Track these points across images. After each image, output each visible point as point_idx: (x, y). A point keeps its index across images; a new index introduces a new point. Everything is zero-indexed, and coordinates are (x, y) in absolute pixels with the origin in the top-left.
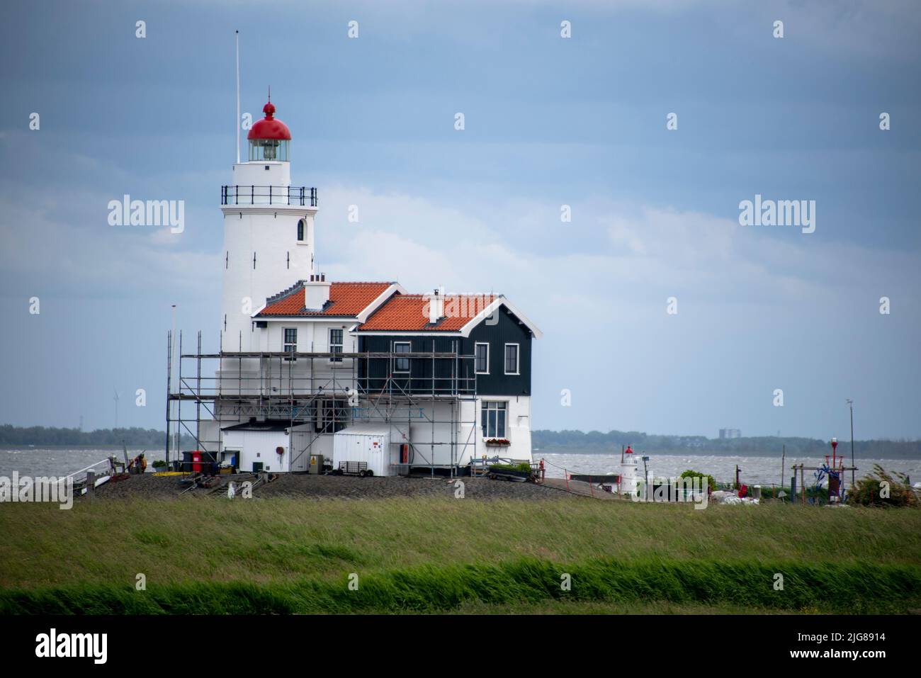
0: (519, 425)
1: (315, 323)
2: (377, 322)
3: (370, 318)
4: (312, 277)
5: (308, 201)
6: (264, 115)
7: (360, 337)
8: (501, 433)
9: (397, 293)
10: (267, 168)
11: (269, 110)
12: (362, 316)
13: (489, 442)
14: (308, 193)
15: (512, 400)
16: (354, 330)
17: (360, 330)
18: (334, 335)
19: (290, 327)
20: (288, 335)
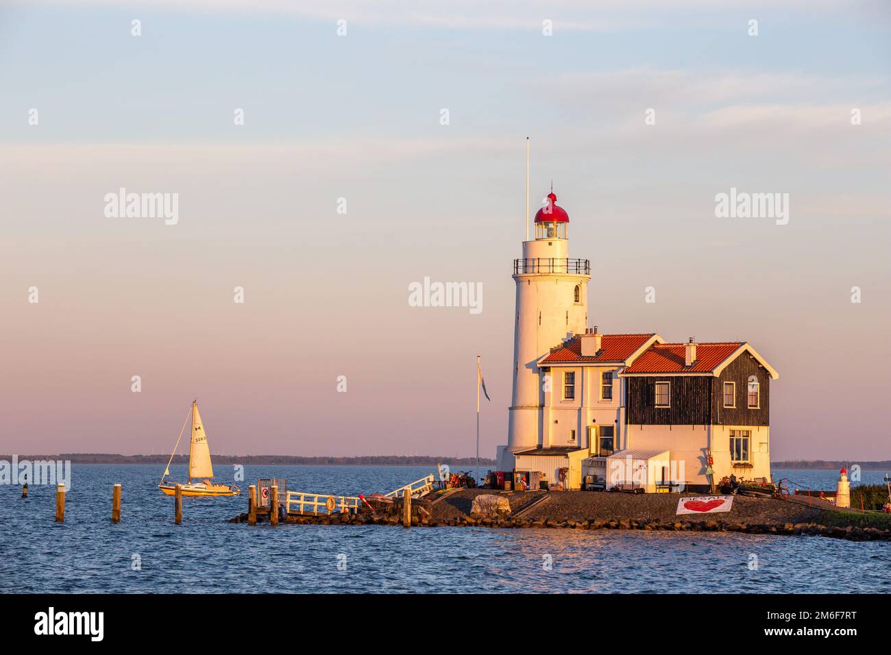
0: (760, 450)
2: (641, 366)
3: (635, 363)
4: (587, 330)
5: (583, 271)
6: (549, 201)
7: (626, 378)
8: (745, 457)
9: (656, 341)
10: (550, 244)
11: (552, 197)
12: (629, 362)
13: (736, 464)
14: (583, 265)
15: (754, 429)
16: (623, 373)
17: (627, 373)
18: (608, 377)
19: (570, 370)
20: (570, 377)
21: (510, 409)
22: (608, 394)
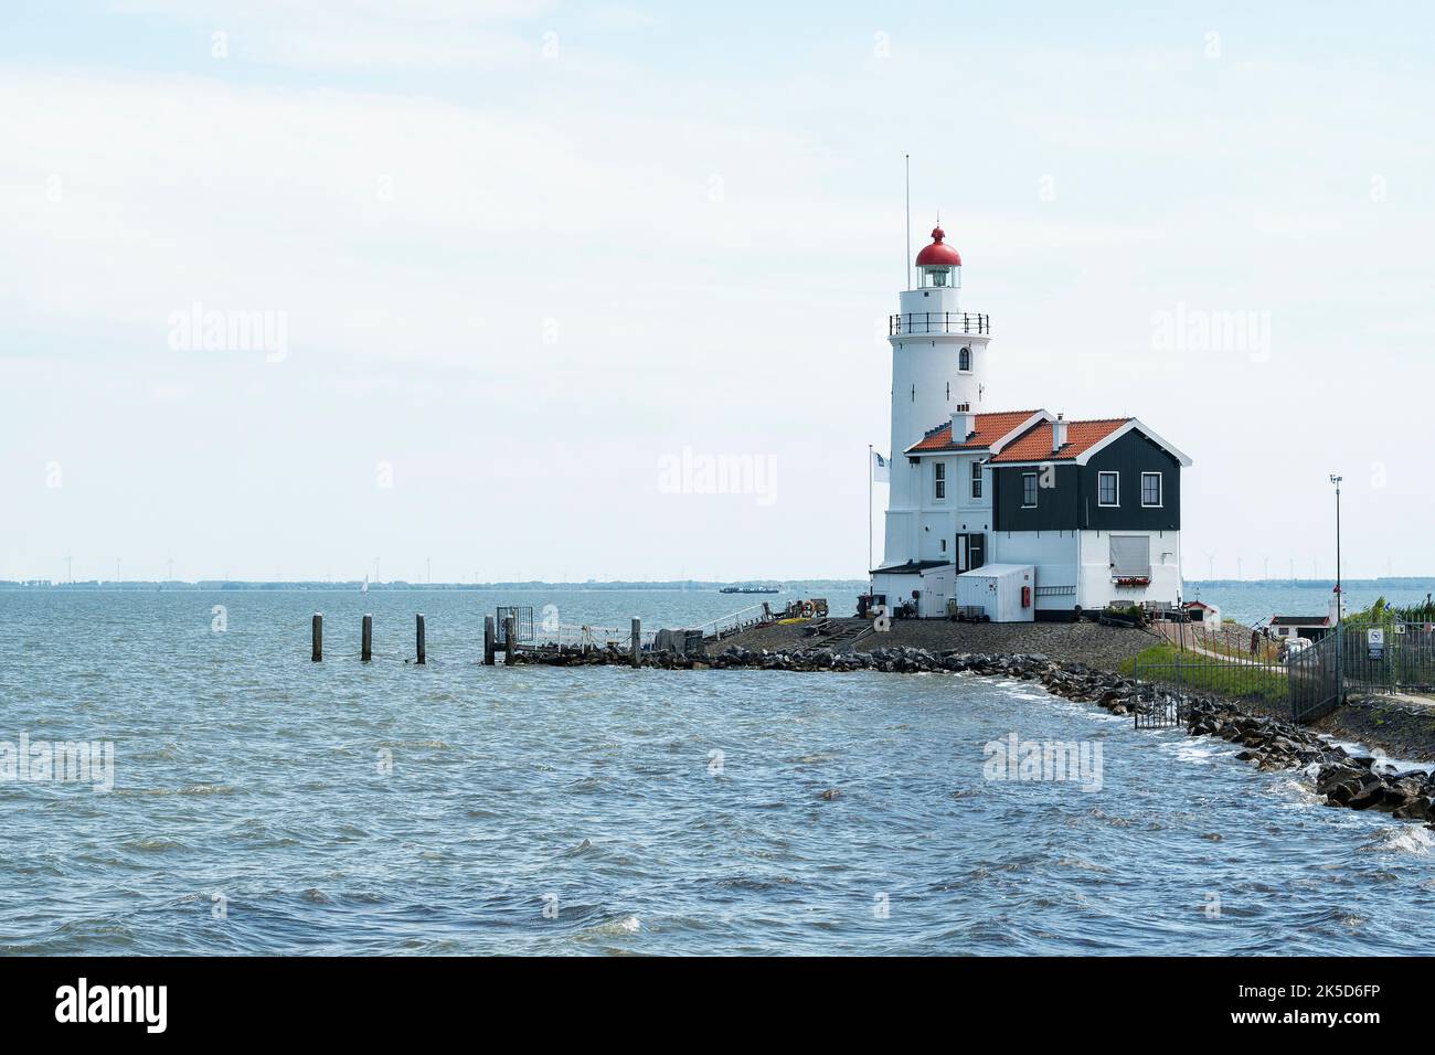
0: (1163, 563)
1: (958, 455)
2: (1013, 453)
3: (1004, 449)
4: (959, 406)
5: (974, 330)
6: (932, 240)
7: (994, 469)
9: (1044, 420)
10: (927, 294)
11: (938, 235)
12: (995, 448)
15: (1154, 535)
16: (987, 462)
17: (992, 462)
18: (976, 469)
19: (939, 461)
20: (939, 470)
21: (886, 512)
22: (976, 492)
